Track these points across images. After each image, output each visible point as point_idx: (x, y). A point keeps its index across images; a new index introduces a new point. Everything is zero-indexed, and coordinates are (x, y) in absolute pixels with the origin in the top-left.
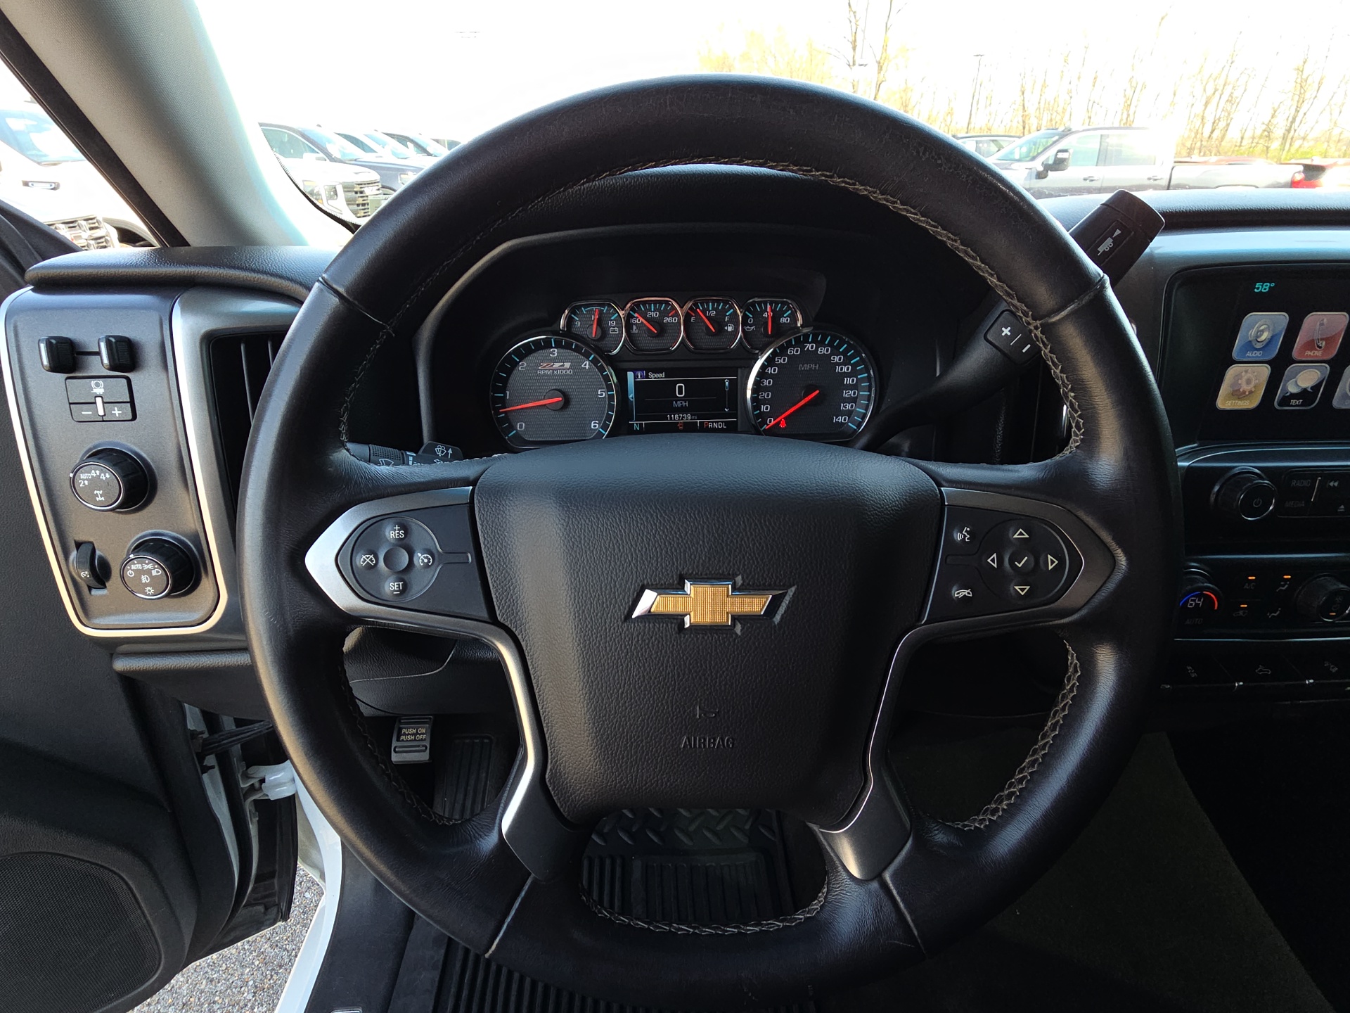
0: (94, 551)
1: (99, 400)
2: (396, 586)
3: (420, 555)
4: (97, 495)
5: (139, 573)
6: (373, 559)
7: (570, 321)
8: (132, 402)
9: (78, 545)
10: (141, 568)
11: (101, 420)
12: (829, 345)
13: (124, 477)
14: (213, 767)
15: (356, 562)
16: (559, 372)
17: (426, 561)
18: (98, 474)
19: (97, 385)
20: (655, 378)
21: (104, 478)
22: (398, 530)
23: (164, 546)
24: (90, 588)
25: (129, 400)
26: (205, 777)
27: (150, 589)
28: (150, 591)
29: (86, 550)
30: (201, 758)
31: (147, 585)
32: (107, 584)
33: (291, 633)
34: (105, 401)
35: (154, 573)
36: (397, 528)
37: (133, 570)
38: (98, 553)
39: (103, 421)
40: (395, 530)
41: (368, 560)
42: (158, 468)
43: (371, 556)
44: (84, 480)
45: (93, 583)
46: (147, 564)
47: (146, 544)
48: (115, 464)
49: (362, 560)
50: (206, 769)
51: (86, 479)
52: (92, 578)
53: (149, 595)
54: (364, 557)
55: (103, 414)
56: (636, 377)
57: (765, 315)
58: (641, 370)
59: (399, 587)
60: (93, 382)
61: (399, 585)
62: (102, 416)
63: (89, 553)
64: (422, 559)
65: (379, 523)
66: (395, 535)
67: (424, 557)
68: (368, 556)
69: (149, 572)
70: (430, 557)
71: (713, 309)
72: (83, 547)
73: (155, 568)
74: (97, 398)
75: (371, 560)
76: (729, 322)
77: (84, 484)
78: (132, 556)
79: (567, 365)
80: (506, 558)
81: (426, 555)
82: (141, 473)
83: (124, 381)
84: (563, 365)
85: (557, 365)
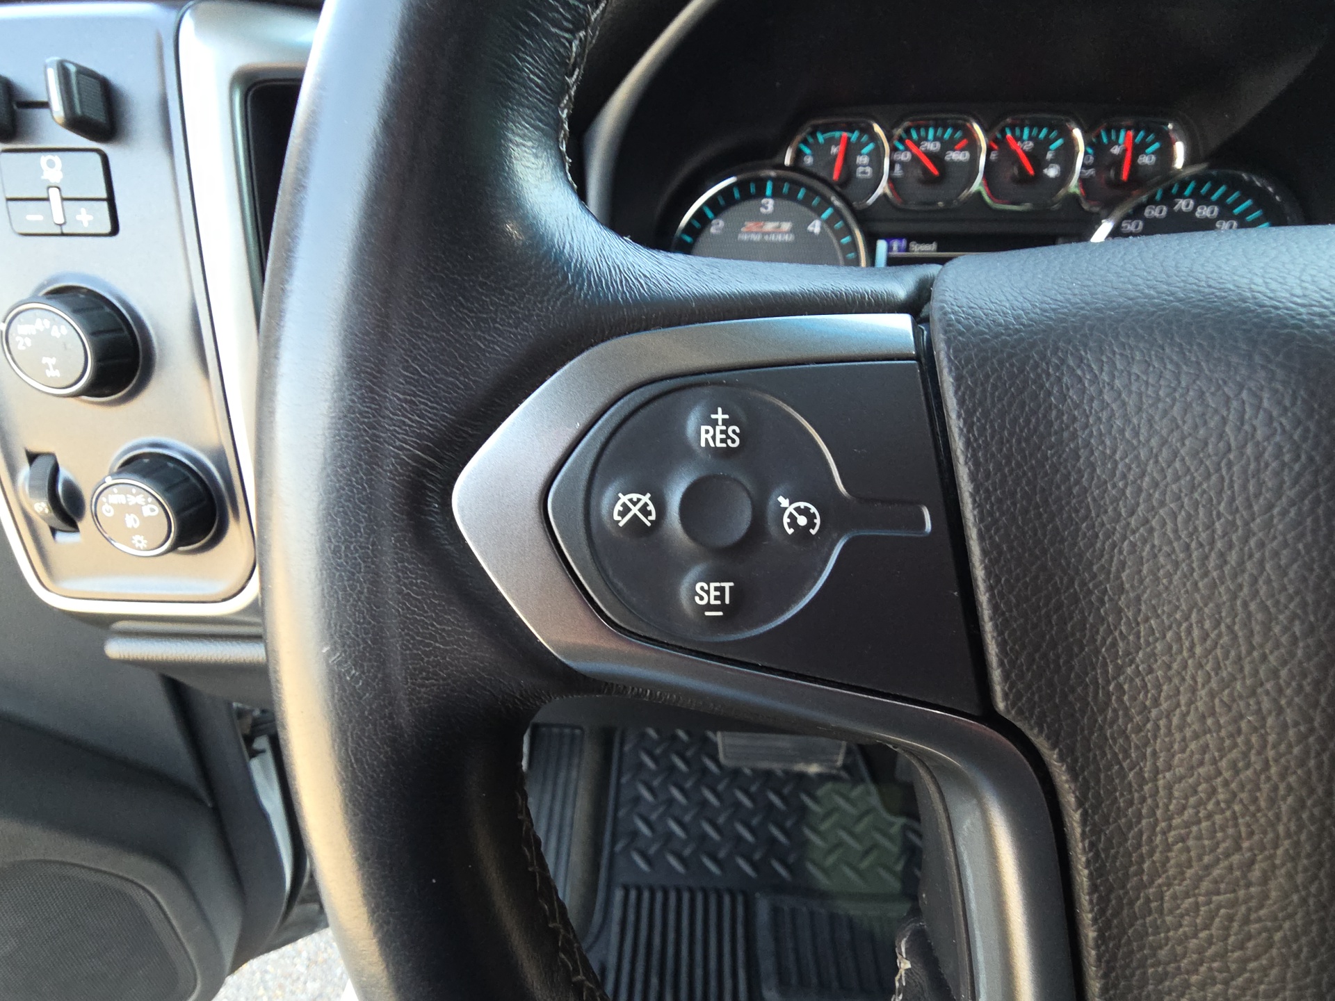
0: (56, 469)
1: (54, 195)
2: (713, 593)
3: (784, 502)
4: (47, 367)
5: (122, 509)
6: (651, 507)
7: (799, 155)
8: (111, 200)
9: (32, 457)
10: (124, 502)
11: (58, 231)
12: (1217, 203)
13: (93, 334)
14: (263, 751)
15: (599, 511)
16: (773, 238)
17: (802, 521)
18: (48, 326)
19: (51, 164)
20: (920, 251)
21: (58, 335)
22: (725, 422)
23: (166, 466)
24: (54, 531)
25: (104, 195)
26: (255, 764)
27: (141, 538)
28: (140, 542)
29: (44, 466)
30: (249, 740)
31: (135, 531)
32: (80, 525)
33: (405, 719)
34: (65, 196)
35: (146, 511)
36: (720, 416)
37: (112, 505)
38: (64, 473)
39: (63, 234)
40: (714, 423)
41: (635, 510)
42: (156, 327)
43: (646, 499)
44: (24, 336)
45: (58, 523)
46: (135, 495)
47: (139, 461)
48: (77, 311)
49: (618, 507)
50: (254, 754)
51: (29, 336)
52: (53, 514)
53: (139, 549)
54: (624, 499)
55: (61, 221)
56: (890, 249)
57: (1116, 150)
58: (899, 236)
59: (721, 598)
60: (45, 158)
61: (722, 589)
62: (61, 225)
63: (48, 471)
64: (791, 516)
65: (669, 398)
66: (714, 438)
67: (798, 509)
68: (635, 496)
69: (137, 509)
70: (813, 510)
71: (1030, 138)
72: (38, 461)
73: (147, 503)
74: (51, 190)
75: (644, 510)
76: (1053, 161)
77: (25, 344)
78: (109, 481)
79: (786, 226)
80: (1044, 526)
81: (802, 505)
82: (126, 333)
83: (96, 158)
84: (779, 227)
85: (770, 226)
